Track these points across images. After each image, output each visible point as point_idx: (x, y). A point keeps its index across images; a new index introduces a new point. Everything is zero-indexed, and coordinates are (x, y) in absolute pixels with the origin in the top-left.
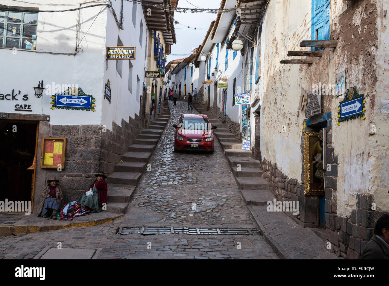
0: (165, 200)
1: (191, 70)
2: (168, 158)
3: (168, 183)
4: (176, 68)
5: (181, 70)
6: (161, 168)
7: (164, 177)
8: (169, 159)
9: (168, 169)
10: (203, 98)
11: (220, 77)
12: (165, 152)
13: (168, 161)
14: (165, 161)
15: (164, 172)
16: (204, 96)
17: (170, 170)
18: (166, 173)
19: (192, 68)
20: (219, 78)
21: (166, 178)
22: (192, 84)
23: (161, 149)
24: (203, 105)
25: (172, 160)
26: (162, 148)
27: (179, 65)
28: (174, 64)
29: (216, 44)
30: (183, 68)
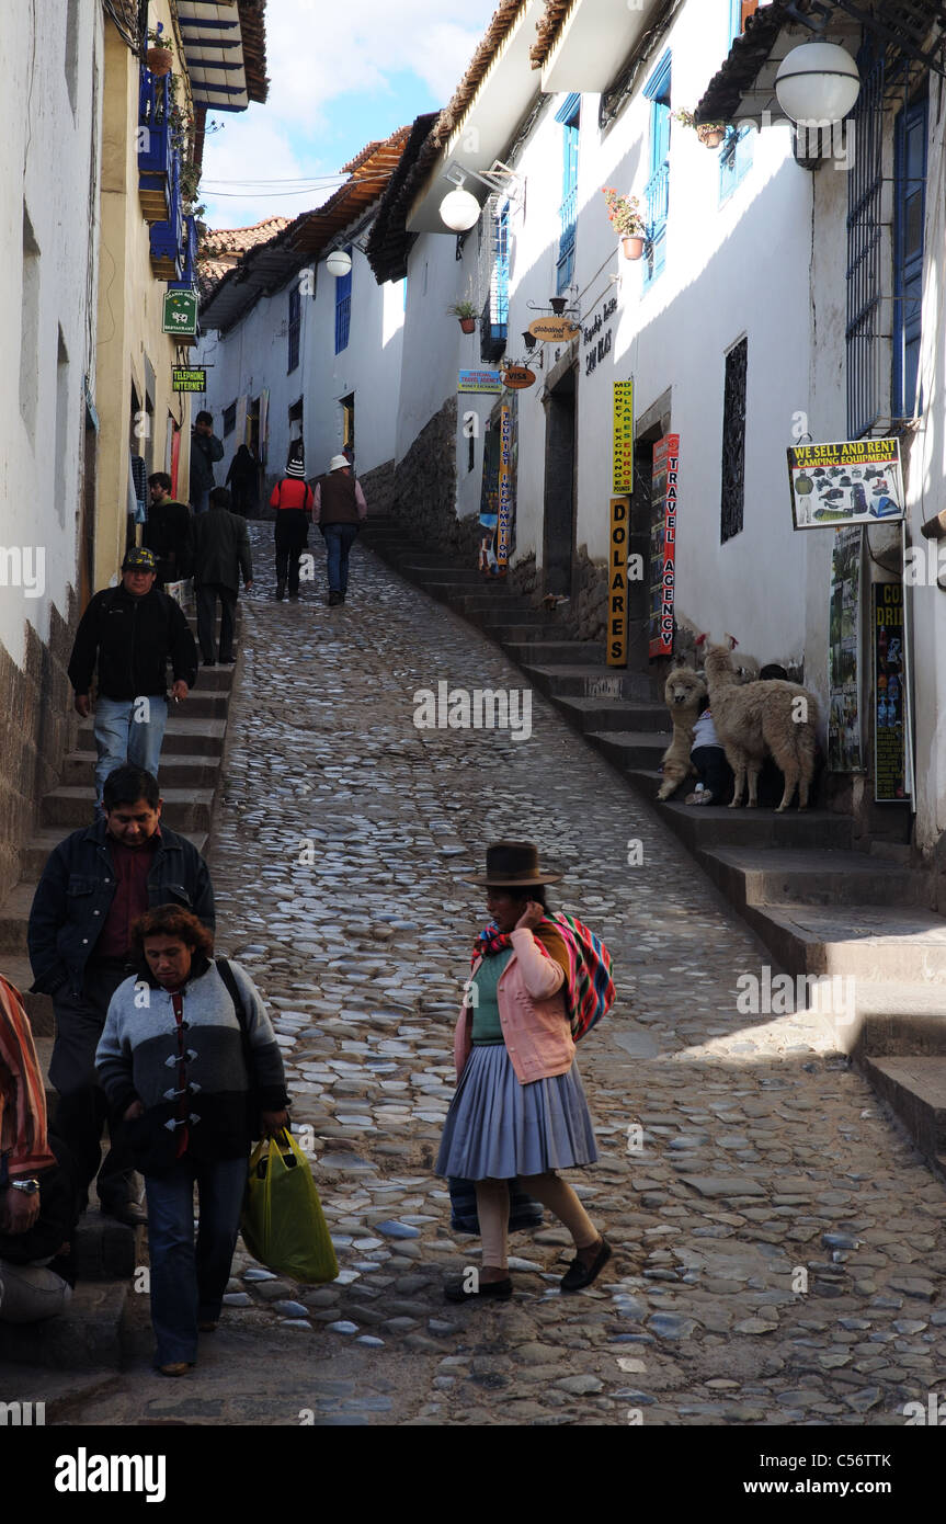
0: (398, 1245)
1: (338, 297)
2: (322, 923)
3: (382, 1112)
4: (229, 286)
5: (263, 302)
6: (292, 997)
7: (338, 1065)
8: (332, 932)
9: (346, 1005)
10: (452, 496)
11: (597, 338)
12: (284, 881)
13: (323, 944)
14: (305, 948)
15: (328, 1033)
16: (453, 476)
17: (364, 1017)
18: (339, 1036)
19: (344, 284)
20: (594, 343)
21: (352, 1074)
22: (348, 401)
23: (247, 860)
24: (454, 542)
25: (350, 935)
26: (252, 853)
27: (251, 266)
28: (214, 265)
29: (557, 104)
30: (273, 290)
